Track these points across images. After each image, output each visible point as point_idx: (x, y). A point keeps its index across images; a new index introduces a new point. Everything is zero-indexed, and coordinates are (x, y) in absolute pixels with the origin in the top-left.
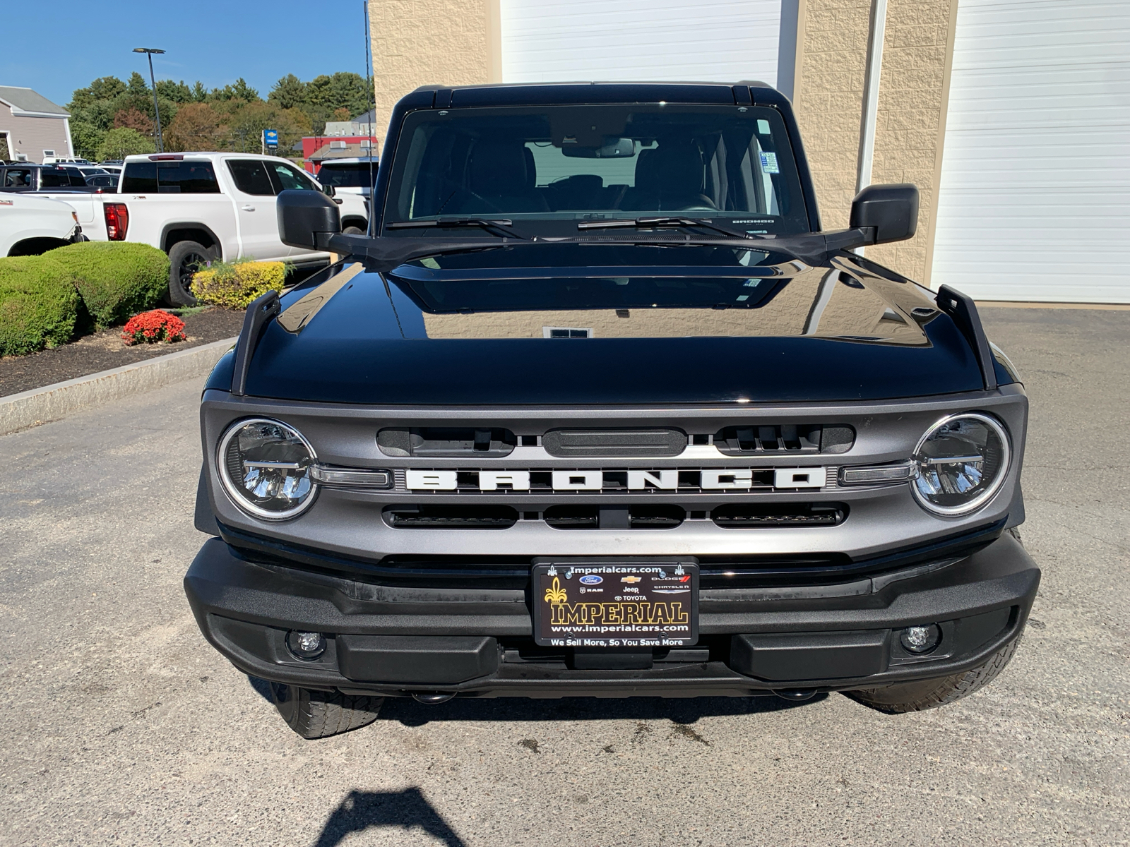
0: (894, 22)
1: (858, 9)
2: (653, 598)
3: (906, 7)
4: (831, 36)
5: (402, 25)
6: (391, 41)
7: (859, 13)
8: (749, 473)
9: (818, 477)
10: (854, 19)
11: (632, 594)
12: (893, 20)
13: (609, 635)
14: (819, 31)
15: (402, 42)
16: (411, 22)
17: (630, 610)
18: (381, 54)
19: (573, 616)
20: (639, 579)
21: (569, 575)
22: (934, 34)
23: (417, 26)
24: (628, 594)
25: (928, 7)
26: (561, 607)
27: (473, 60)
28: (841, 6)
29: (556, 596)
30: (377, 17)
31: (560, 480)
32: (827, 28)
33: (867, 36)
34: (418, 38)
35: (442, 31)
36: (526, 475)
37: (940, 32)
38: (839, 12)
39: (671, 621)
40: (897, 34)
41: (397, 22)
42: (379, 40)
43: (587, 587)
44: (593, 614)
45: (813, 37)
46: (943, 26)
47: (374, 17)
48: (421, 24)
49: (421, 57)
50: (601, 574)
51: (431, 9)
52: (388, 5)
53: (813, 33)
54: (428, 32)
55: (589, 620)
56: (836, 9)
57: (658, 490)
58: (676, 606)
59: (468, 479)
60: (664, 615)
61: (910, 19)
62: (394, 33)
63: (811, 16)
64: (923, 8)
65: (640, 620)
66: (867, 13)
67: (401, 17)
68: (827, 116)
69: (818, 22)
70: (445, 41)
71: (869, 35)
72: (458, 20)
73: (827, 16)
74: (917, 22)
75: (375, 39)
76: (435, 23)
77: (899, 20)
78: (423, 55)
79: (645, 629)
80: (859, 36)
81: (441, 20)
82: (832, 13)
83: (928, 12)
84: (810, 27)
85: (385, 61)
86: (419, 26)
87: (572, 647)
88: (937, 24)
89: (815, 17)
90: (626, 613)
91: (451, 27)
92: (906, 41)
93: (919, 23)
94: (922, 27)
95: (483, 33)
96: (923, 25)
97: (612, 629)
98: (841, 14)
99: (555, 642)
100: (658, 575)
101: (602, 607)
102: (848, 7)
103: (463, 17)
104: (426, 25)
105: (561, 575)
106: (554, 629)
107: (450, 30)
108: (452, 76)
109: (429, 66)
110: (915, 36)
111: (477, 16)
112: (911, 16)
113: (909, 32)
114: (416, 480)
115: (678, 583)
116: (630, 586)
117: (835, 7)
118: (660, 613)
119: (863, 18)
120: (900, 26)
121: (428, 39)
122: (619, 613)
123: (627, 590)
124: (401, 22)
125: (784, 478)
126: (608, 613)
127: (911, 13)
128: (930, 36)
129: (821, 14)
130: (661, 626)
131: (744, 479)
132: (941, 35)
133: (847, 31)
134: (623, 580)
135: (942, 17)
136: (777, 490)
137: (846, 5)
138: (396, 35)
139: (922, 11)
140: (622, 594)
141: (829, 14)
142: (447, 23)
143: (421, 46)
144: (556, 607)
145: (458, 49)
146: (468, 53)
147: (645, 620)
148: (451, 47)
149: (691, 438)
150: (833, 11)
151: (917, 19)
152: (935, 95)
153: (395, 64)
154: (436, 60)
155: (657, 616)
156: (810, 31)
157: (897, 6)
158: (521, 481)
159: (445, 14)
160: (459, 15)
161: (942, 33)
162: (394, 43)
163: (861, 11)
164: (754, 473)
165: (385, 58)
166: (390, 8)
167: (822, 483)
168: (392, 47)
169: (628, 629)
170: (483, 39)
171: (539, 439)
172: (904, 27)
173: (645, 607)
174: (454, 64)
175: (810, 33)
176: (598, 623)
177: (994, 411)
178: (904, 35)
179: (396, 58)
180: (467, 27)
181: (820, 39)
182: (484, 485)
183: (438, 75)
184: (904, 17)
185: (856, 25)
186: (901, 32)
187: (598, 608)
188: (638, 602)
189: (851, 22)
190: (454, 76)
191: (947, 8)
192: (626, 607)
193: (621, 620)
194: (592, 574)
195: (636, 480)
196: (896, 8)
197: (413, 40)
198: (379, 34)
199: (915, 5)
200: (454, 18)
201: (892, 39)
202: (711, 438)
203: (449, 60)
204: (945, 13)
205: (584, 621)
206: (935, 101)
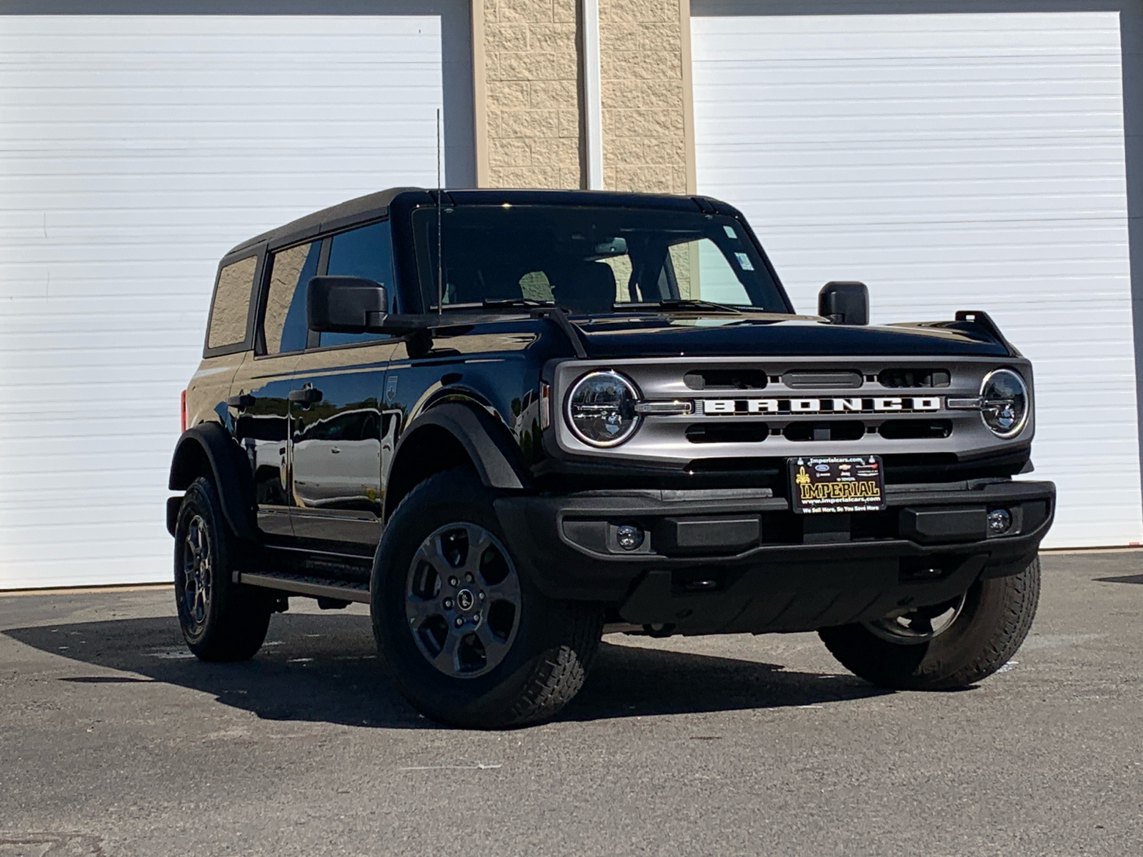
0: (613, 159)
1: (562, 140)
2: (859, 479)
3: (627, 140)
4: (527, 174)
7: (564, 144)
8: (899, 400)
9: (936, 403)
10: (557, 153)
11: (846, 477)
12: (612, 156)
13: (835, 505)
14: (509, 166)
17: (846, 487)
19: (814, 492)
20: (849, 467)
21: (810, 464)
22: (668, 177)
24: (844, 477)
25: (654, 142)
26: (807, 487)
28: (538, 134)
29: (803, 479)
31: (796, 405)
32: (521, 163)
33: (578, 176)
36: (775, 402)
37: (675, 175)
38: (535, 142)
39: (870, 494)
40: (619, 176)
43: (821, 472)
44: (826, 492)
45: (501, 175)
46: (679, 167)
50: (828, 464)
53: (500, 169)
55: (824, 495)
56: (530, 137)
57: (851, 412)
58: (872, 484)
59: (741, 406)
60: (866, 491)
61: (633, 157)
63: (495, 144)
64: (649, 143)
65: (853, 494)
66: (574, 146)
68: (533, 288)
69: (506, 154)
71: (581, 175)
73: (518, 147)
74: (643, 161)
77: (620, 157)
79: (856, 500)
80: (568, 176)
82: (525, 142)
83: (656, 148)
84: (495, 160)
87: (816, 514)
88: (671, 165)
89: (502, 146)
90: (845, 490)
92: (632, 185)
93: (647, 163)
94: (651, 168)
96: (652, 165)
97: (837, 501)
98: (538, 144)
99: (806, 511)
100: (859, 463)
101: (830, 486)
102: (546, 136)
105: (805, 465)
106: (804, 502)
110: (643, 179)
112: (635, 152)
113: (636, 174)
114: (711, 406)
115: (871, 469)
116: (845, 471)
117: (528, 134)
118: (863, 489)
119: (570, 151)
120: (621, 165)
122: (840, 490)
123: (843, 474)
125: (918, 403)
126: (834, 490)
128: (663, 180)
129: (509, 144)
130: (865, 497)
131: (897, 404)
132: (677, 180)
133: (549, 169)
134: (841, 467)
135: (676, 156)
137: (544, 133)
139: (649, 146)
140: (841, 477)
141: (520, 144)
144: (804, 486)
147: (856, 494)
149: (865, 378)
150: (527, 140)
151: (644, 157)
152: (681, 260)
155: (862, 491)
156: (496, 166)
157: (615, 138)
158: (773, 405)
161: (678, 177)
163: (566, 142)
164: (903, 400)
167: (938, 406)
169: (847, 500)
171: (780, 378)
172: (628, 166)
173: (855, 485)
175: (495, 169)
176: (829, 497)
177: (1015, 367)
178: (629, 177)
181: (511, 177)
182: (751, 409)
184: (625, 153)
185: (561, 161)
186: (623, 173)
187: (828, 486)
188: (851, 482)
189: (553, 156)
191: (681, 145)
192: (844, 485)
193: (841, 495)
194: (823, 463)
195: (838, 404)
196: (613, 141)
199: (638, 138)
201: (613, 182)
202: (876, 378)
204: (679, 151)
205: (821, 495)
206: (681, 268)
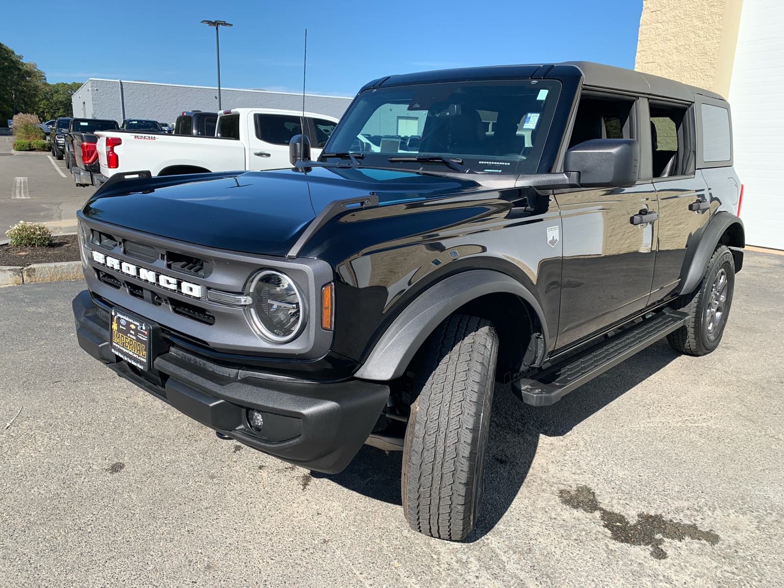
5: (660, 40)
6: (650, 52)
15: (657, 52)
16: (666, 38)
18: (641, 62)
23: (670, 40)
27: (706, 62)
30: (644, 36)
34: (669, 48)
35: (687, 42)
41: (656, 38)
42: (641, 52)
47: (642, 36)
48: (673, 38)
49: (668, 62)
51: (682, 26)
52: (652, 27)
54: (677, 44)
62: (652, 46)
67: (660, 34)
70: (688, 49)
72: (701, 33)
75: (639, 52)
76: (683, 36)
78: (670, 61)
81: (688, 34)
85: (643, 67)
86: (672, 40)
91: (695, 38)
95: (718, 41)
103: (705, 30)
104: (676, 38)
107: (693, 41)
108: (688, 75)
109: (672, 68)
111: (716, 29)
121: (676, 48)
124: (659, 38)
138: (654, 48)
142: (692, 35)
143: (670, 54)
145: (697, 54)
146: (704, 57)
148: (692, 53)
153: (649, 68)
154: (679, 64)
159: (692, 29)
160: (702, 28)
162: (652, 54)
165: (643, 64)
166: (654, 29)
168: (650, 56)
170: (717, 45)
174: (691, 66)
179: (651, 64)
180: (706, 37)
183: (678, 75)
190: (690, 75)
197: (665, 50)
198: (643, 48)
200: (698, 31)
203: (689, 63)
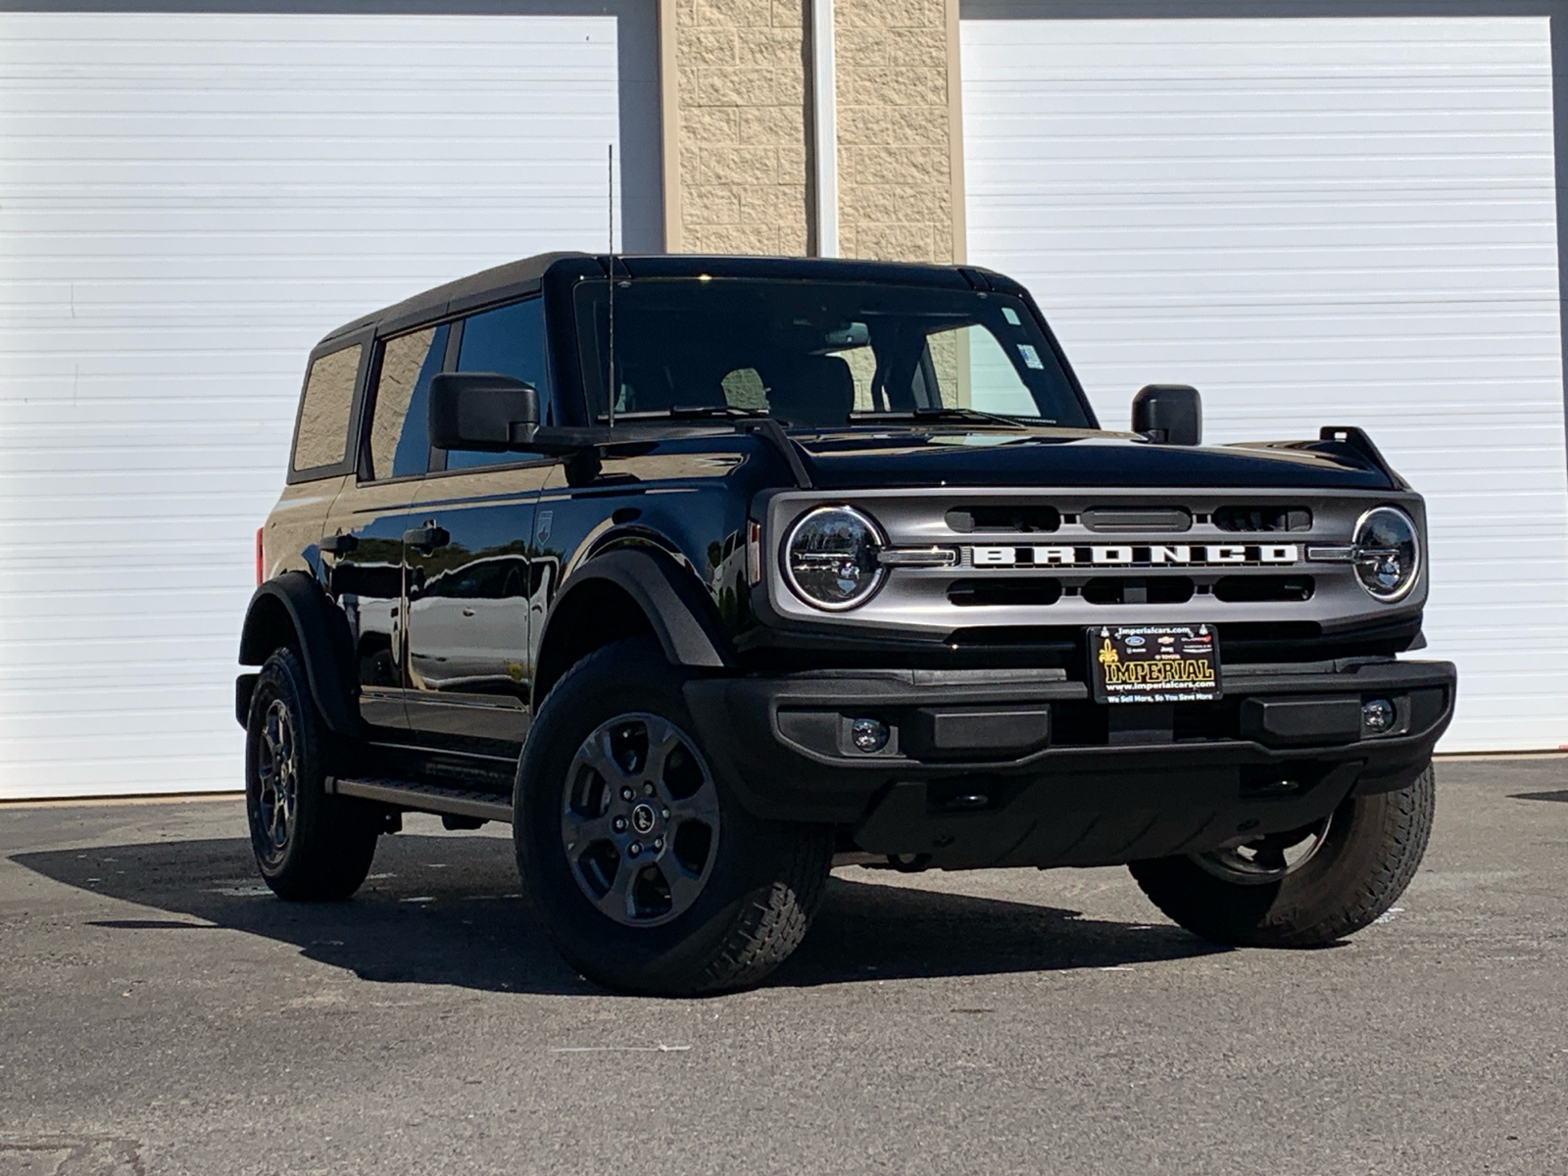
0: (853, 215)
1: (782, 188)
3: (872, 188)
4: (735, 234)
7: (785, 194)
8: (1241, 549)
9: (1292, 553)
10: (775, 206)
11: (1168, 653)
12: (851, 211)
13: (1153, 692)
14: (710, 223)
17: (1168, 668)
19: (1123, 674)
20: (1172, 640)
21: (1118, 635)
22: (928, 240)
24: (1165, 653)
25: (909, 191)
26: (1113, 667)
28: (749, 179)
29: (1108, 656)
31: (1099, 554)
32: (726, 219)
33: (805, 238)
36: (1071, 550)
37: (938, 237)
38: (745, 190)
39: (1200, 678)
40: (860, 238)
43: (1133, 647)
44: (1140, 673)
45: (699, 235)
46: (943, 226)
50: (1143, 635)
53: (698, 227)
55: (1137, 678)
56: (739, 184)
57: (1175, 564)
58: (1203, 664)
59: (1024, 555)
60: (1195, 673)
61: (880, 212)
63: (691, 194)
64: (902, 193)
65: (1177, 677)
66: (799, 196)
68: (741, 391)
69: (706, 207)
71: (809, 236)
73: (722, 197)
74: (894, 218)
77: (862, 212)
79: (1182, 685)
80: (790, 238)
82: (731, 191)
83: (912, 200)
84: (691, 215)
87: (1125, 703)
88: (932, 224)
89: (700, 196)
90: (1165, 671)
92: (879, 250)
93: (899, 220)
94: (904, 227)
96: (906, 224)
97: (1156, 686)
98: (750, 194)
99: (1112, 699)
100: (1186, 635)
101: (1146, 666)
102: (761, 181)
105: (1112, 637)
106: (1109, 688)
110: (894, 242)
112: (883, 205)
113: (883, 235)
114: (982, 555)
115: (1202, 643)
116: (1167, 646)
117: (736, 180)
118: (1191, 670)
119: (793, 204)
120: (864, 223)
122: (1160, 671)
123: (1163, 649)
125: (1267, 553)
126: (1151, 671)
127: (883, 201)
128: (921, 243)
129: (710, 193)
130: (1194, 682)
131: (1238, 554)
132: (942, 244)
133: (764, 228)
134: (1160, 640)
135: (939, 211)
136: (1263, 564)
137: (757, 178)
139: (902, 197)
140: (1160, 653)
141: (725, 193)
144: (1109, 666)
147: (1181, 677)
149: (1194, 517)
150: (735, 188)
151: (895, 212)
152: (945, 354)
155: (1189, 673)
156: (692, 223)
157: (855, 185)
158: (1067, 555)
161: (942, 241)
163: (787, 191)
164: (1246, 548)
167: (1295, 558)
169: (1168, 686)
171: (1078, 518)
172: (872, 225)
173: (1179, 664)
175: (691, 227)
176: (1144, 681)
177: (1402, 504)
178: (874, 240)
181: (713, 238)
182: (1038, 560)
184: (869, 206)
185: (781, 216)
186: (867, 234)
187: (1142, 666)
188: (1174, 660)
189: (771, 210)
191: (945, 195)
192: (1164, 665)
193: (1161, 678)
194: (1136, 635)
195: (1158, 554)
196: (852, 189)
199: (887, 186)
201: (852, 246)
202: (1209, 518)
204: (943, 204)
205: (1133, 678)
